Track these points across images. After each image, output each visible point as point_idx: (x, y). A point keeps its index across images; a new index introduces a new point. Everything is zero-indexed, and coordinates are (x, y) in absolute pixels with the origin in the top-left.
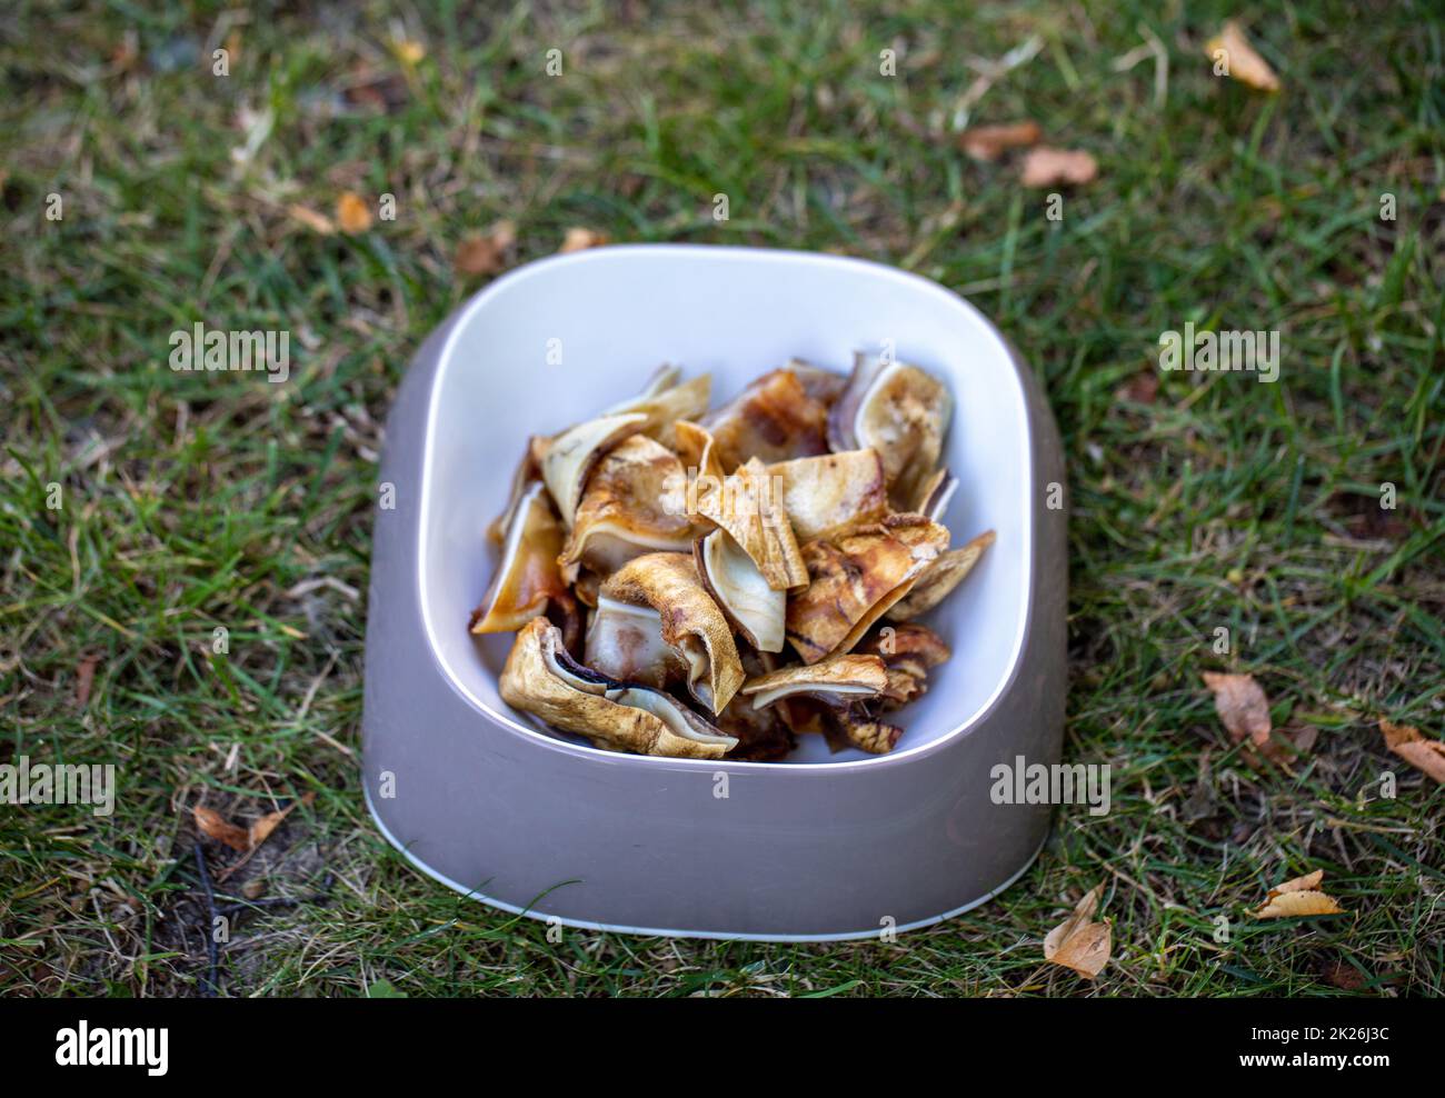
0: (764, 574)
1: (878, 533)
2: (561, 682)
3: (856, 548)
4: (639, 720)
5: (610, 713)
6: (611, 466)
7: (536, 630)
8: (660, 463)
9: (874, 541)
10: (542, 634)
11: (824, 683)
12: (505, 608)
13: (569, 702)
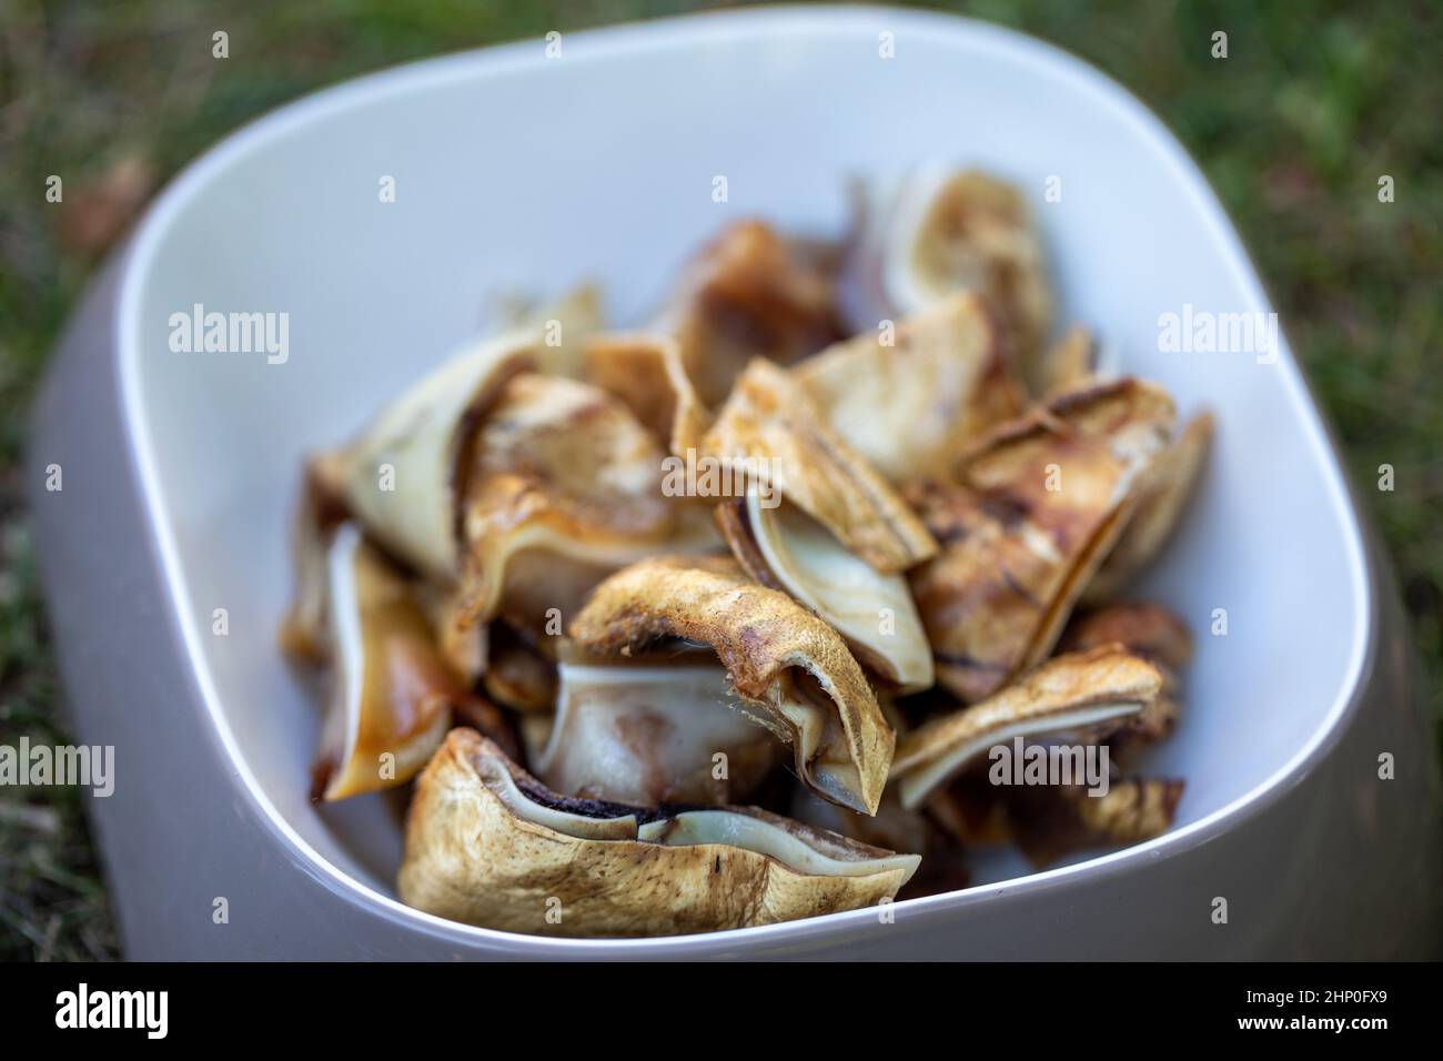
0: (855, 551)
1: (1038, 432)
2: (548, 833)
3: (996, 474)
4: (717, 866)
5: (659, 867)
6: (498, 440)
7: (460, 757)
8: (584, 418)
9: (1031, 450)
10: (475, 760)
11: (1038, 715)
12: (375, 741)
13: (568, 870)
